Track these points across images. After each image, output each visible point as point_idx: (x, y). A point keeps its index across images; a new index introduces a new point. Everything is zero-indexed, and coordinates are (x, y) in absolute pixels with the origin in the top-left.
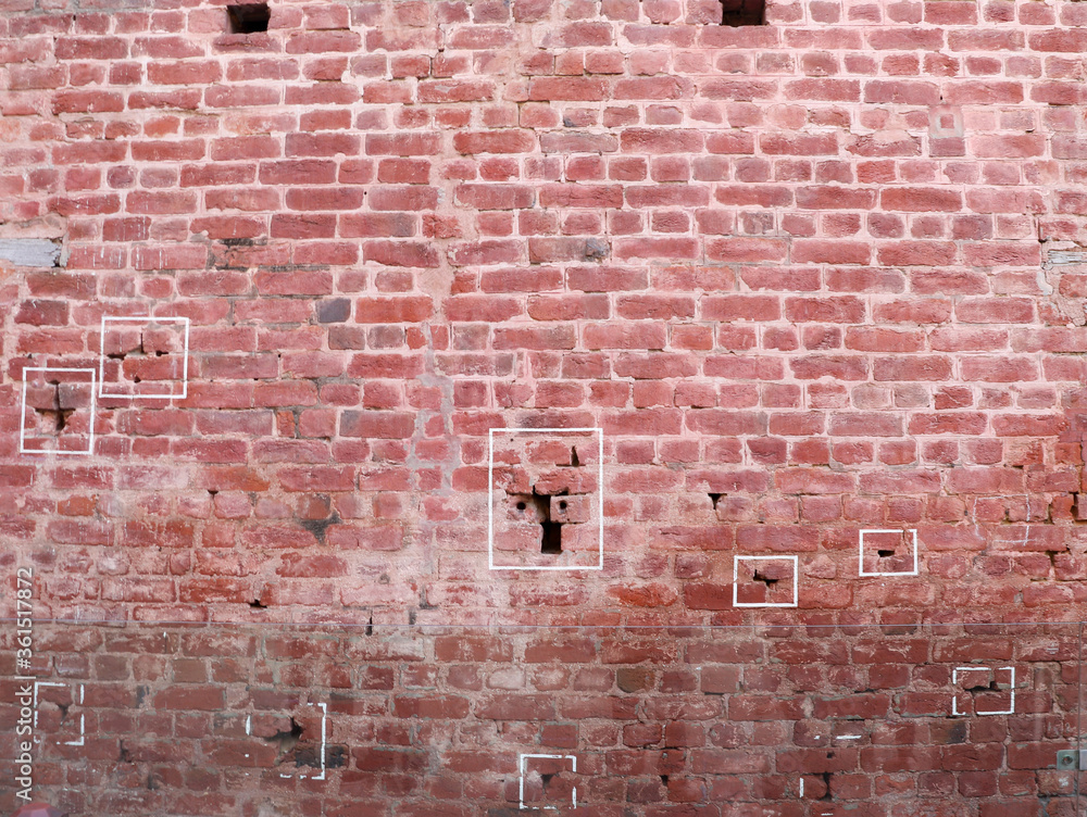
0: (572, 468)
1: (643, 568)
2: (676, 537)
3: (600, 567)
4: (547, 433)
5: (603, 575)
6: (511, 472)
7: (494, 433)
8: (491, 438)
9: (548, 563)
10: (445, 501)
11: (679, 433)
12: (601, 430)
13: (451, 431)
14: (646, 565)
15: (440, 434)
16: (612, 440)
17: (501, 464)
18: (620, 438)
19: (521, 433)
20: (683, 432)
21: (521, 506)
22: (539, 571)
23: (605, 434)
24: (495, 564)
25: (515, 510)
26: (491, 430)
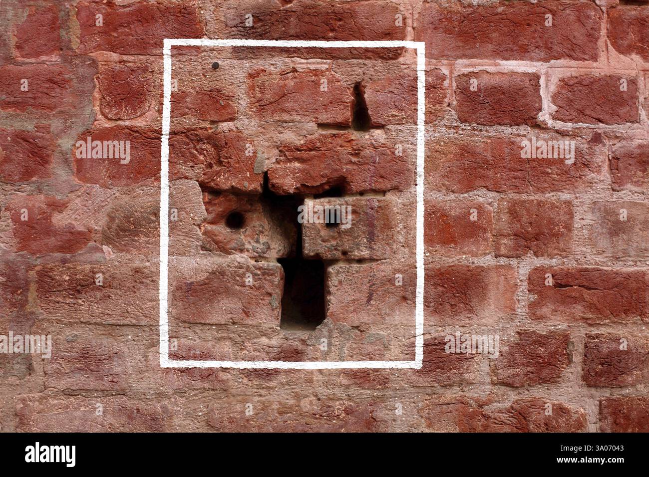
0: (355, 135)
1: (512, 364)
2: (586, 294)
3: (417, 363)
4: (296, 51)
5: (422, 381)
6: (212, 140)
7: (173, 47)
8: (167, 63)
9: (296, 355)
10: (58, 207)
11: (595, 58)
12: (421, 47)
13: (75, 44)
14: (519, 358)
15: (49, 52)
16: (445, 71)
17: (190, 121)
18: (463, 66)
19: (235, 49)
20: (603, 57)
21: (235, 221)
22: (276, 371)
23: (429, 55)
24: (173, 356)
25: (222, 231)
26: (168, 43)
